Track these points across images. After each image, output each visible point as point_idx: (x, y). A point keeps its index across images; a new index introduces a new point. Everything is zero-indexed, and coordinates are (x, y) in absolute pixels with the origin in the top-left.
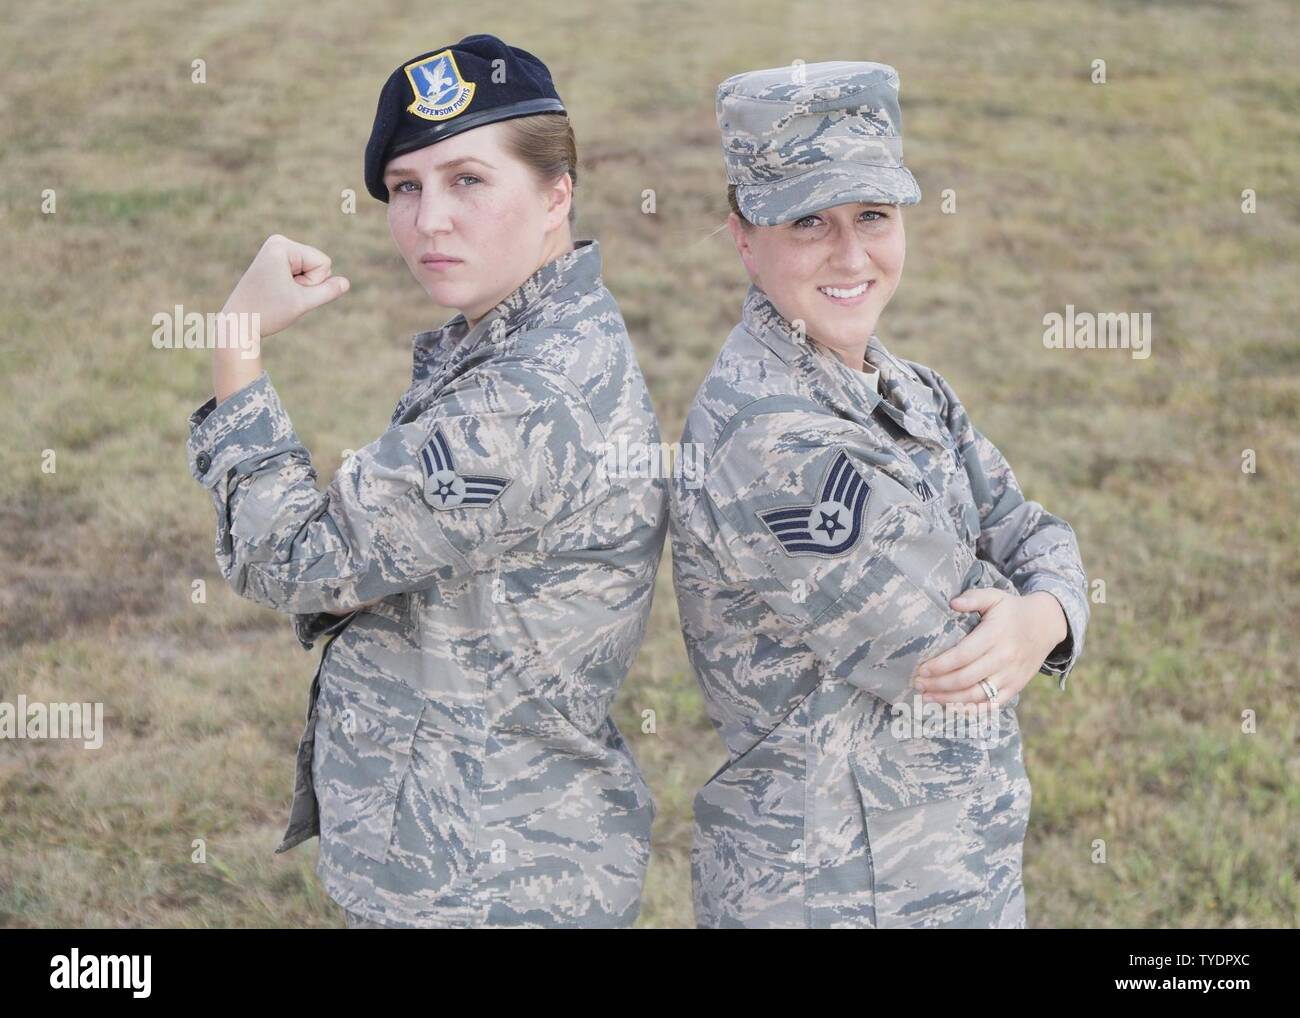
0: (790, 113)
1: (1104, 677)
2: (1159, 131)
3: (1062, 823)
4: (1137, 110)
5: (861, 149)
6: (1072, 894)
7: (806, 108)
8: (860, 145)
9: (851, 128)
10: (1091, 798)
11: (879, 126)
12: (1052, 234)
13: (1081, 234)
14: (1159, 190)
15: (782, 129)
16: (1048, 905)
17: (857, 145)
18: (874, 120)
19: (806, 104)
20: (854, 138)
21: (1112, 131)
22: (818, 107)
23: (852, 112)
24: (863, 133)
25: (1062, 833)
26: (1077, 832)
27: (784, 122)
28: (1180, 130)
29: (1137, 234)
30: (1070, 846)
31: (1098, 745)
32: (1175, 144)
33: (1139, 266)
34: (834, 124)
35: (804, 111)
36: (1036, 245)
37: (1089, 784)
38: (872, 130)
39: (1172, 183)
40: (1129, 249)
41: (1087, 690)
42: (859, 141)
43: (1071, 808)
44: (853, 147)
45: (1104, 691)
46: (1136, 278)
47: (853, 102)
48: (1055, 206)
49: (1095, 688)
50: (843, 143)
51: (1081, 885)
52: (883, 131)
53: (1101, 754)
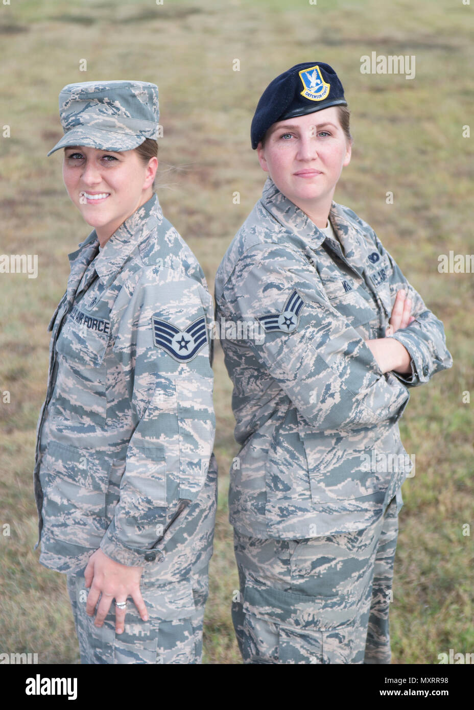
0: (70, 99)
1: (427, 427)
2: (419, 119)
3: (415, 510)
4: (406, 108)
5: (100, 121)
6: (426, 549)
7: (77, 96)
8: (101, 118)
9: (99, 110)
10: (430, 495)
11: (115, 110)
12: (367, 179)
13: (383, 178)
14: (423, 152)
15: (67, 107)
16: (414, 557)
17: (98, 119)
18: (113, 107)
19: (77, 94)
20: (98, 115)
21: (393, 120)
22: (83, 96)
23: (101, 101)
24: (105, 113)
25: (415, 515)
26: (424, 515)
27: (67, 103)
28: (431, 118)
29: (412, 178)
30: (421, 523)
31: (429, 465)
32: (429, 126)
33: (417, 194)
34: (91, 107)
35: (76, 98)
36: (358, 185)
37: (426, 486)
38: (110, 112)
39: (429, 148)
40: (411, 186)
41: (419, 434)
42: (100, 117)
43: (419, 501)
44: (96, 119)
45: (428, 435)
46: (417, 202)
47: (101, 95)
48: (367, 163)
49: (424, 432)
50: (91, 117)
51: (431, 544)
52: (116, 113)
53: (431, 470)
